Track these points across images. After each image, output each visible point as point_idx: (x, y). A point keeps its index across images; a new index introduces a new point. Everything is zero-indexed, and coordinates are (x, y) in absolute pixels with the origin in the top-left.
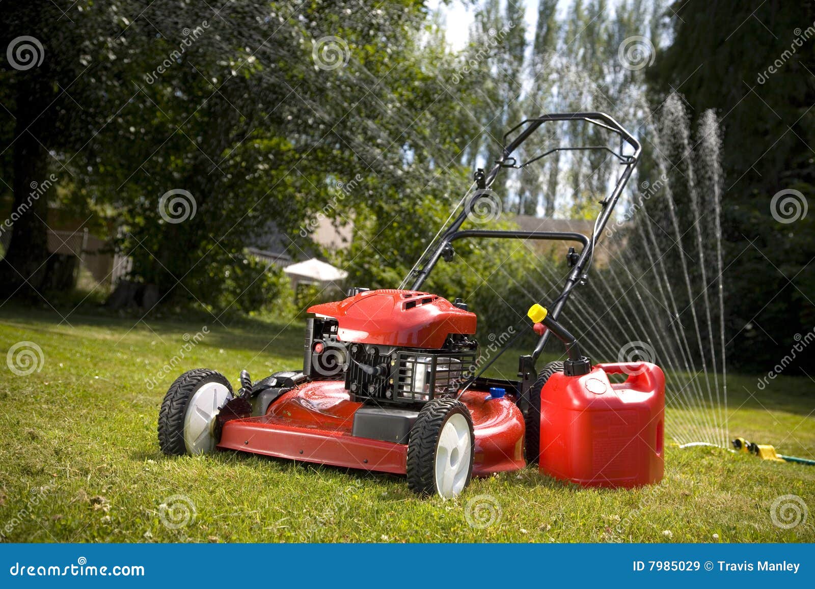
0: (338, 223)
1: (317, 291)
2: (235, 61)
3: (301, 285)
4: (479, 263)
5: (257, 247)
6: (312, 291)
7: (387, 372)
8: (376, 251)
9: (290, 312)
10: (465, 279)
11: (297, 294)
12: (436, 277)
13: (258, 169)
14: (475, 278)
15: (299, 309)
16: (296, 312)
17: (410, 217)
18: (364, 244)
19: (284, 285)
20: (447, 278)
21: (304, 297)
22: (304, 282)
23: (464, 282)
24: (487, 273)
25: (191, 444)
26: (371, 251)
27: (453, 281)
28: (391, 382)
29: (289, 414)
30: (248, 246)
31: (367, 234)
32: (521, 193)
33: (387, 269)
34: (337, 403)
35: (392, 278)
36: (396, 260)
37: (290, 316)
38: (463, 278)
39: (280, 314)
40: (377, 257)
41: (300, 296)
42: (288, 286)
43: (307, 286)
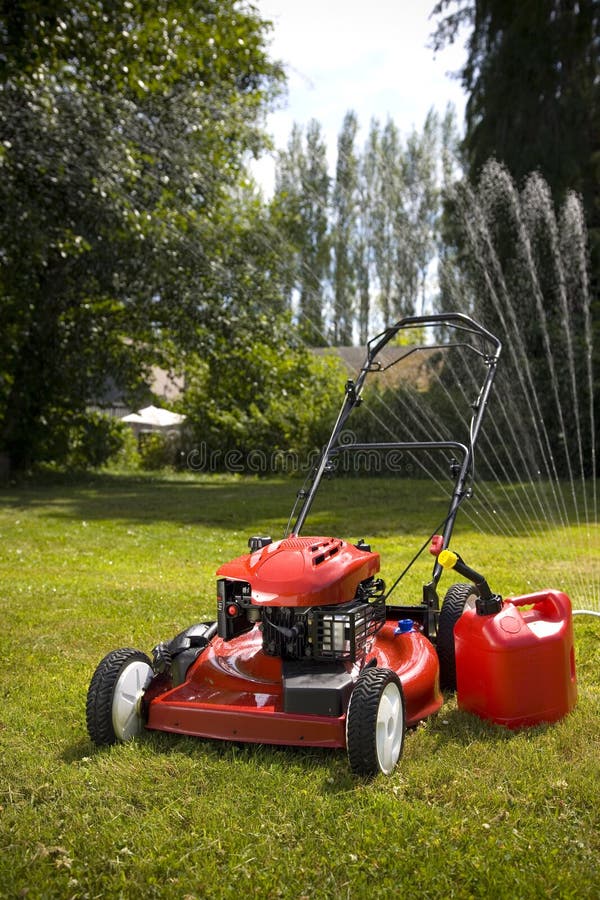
0: (173, 374)
1: (159, 439)
2: (63, 242)
3: (144, 434)
4: (309, 398)
5: (98, 405)
6: (154, 439)
7: (305, 630)
8: (211, 395)
9: (135, 461)
10: (298, 416)
11: (140, 444)
12: (270, 416)
13: (92, 332)
14: (307, 415)
15: (143, 457)
16: (141, 461)
17: (242, 363)
18: (199, 389)
19: (126, 436)
20: (281, 416)
21: (147, 446)
22: (146, 431)
23: (298, 419)
24: (318, 408)
25: (121, 729)
26: (206, 396)
27: (287, 418)
28: (310, 640)
29: (212, 682)
30: (91, 405)
31: (201, 381)
32: (336, 320)
33: (224, 412)
34: (252, 655)
35: (229, 421)
36: (231, 403)
37: (136, 465)
38: (297, 414)
39: (126, 465)
40: (213, 401)
41: (143, 445)
42: (131, 436)
43: (149, 434)
